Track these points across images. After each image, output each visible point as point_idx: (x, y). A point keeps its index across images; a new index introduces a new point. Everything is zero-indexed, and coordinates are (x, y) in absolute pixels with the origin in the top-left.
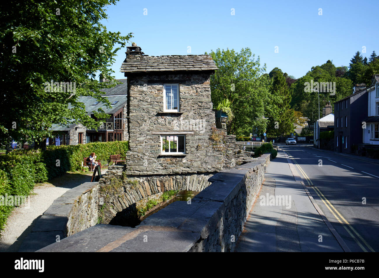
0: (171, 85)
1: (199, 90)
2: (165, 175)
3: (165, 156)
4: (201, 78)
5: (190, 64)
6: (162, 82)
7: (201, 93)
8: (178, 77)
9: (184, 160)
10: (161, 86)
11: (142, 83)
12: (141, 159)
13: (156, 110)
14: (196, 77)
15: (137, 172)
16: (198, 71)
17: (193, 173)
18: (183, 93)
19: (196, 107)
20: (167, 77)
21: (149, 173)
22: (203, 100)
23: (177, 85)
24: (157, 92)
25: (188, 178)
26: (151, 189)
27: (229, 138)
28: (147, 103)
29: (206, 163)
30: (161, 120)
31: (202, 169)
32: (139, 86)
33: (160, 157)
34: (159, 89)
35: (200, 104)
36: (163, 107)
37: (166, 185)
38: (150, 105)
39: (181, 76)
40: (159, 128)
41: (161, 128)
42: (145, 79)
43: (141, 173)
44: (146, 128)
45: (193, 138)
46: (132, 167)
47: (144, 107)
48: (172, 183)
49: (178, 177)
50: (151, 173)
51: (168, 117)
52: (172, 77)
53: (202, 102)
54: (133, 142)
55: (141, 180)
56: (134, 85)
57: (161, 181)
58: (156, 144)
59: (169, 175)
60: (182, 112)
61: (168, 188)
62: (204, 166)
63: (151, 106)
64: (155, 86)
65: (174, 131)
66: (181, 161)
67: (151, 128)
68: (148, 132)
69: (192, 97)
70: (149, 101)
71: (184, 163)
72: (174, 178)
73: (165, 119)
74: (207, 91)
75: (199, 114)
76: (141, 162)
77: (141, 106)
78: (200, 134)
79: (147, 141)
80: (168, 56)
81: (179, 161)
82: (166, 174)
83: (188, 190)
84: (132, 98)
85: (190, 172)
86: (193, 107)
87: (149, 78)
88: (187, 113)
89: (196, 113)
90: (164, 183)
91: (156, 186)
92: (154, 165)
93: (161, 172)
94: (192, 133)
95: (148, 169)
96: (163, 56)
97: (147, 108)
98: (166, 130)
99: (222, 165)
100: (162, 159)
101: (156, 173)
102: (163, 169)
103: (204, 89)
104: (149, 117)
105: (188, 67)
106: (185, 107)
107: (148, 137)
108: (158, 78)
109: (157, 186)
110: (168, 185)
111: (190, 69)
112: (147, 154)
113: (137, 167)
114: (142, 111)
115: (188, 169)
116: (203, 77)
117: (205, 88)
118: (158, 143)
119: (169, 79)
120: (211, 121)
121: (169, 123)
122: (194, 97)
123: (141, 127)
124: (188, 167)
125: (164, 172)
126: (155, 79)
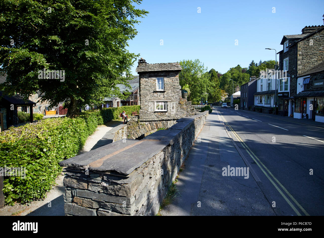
0: (160, 78)
1: (173, 80)
2: (158, 121)
3: (157, 112)
4: (174, 74)
5: (169, 67)
6: (156, 76)
7: (174, 81)
8: (163, 73)
9: (167, 114)
10: (155, 78)
11: (146, 77)
12: (146, 113)
13: (153, 90)
14: (172, 73)
15: (144, 119)
16: (173, 70)
17: (171, 120)
18: (166, 81)
19: (172, 88)
20: (158, 74)
21: (150, 120)
22: (175, 85)
23: (163, 77)
24: (153, 81)
25: (169, 122)
26: (151, 127)
27: (188, 103)
29: (177, 115)
30: (155, 94)
31: (175, 118)
32: (145, 79)
33: (155, 112)
35: (174, 87)
36: (156, 88)
37: (158, 126)
38: (150, 87)
39: (165, 73)
41: (155, 98)
42: (147, 75)
43: (146, 120)
44: (148, 99)
46: (142, 117)
47: (147, 88)
48: (161, 124)
49: (164, 121)
50: (151, 120)
51: (159, 93)
52: (160, 74)
53: (175, 86)
54: (142, 105)
55: (147, 123)
56: (142, 78)
57: (156, 124)
59: (160, 121)
60: (165, 90)
61: (159, 127)
64: (152, 78)
65: (162, 100)
66: (165, 114)
67: (151, 98)
68: (150, 101)
69: (170, 83)
70: (150, 85)
71: (167, 115)
72: (162, 122)
73: (157, 94)
74: (177, 80)
75: (174, 91)
76: (146, 115)
78: (174, 101)
80: (158, 64)
81: (164, 114)
83: (169, 128)
84: (141, 84)
85: (170, 119)
87: (150, 74)
88: (168, 91)
89: (172, 91)
92: (153, 116)
93: (156, 119)
94: (171, 100)
95: (150, 118)
96: (156, 64)
97: (149, 89)
98: (158, 99)
99: (185, 116)
100: (156, 113)
101: (153, 120)
102: (157, 118)
104: (150, 93)
105: (168, 68)
106: (167, 88)
108: (154, 74)
109: (154, 126)
111: (169, 70)
113: (144, 117)
114: (146, 90)
115: (169, 118)
116: (175, 73)
117: (176, 79)
120: (179, 95)
121: (159, 96)
122: (171, 83)
123: (146, 98)
124: (169, 117)
125: (157, 119)
126: (152, 75)
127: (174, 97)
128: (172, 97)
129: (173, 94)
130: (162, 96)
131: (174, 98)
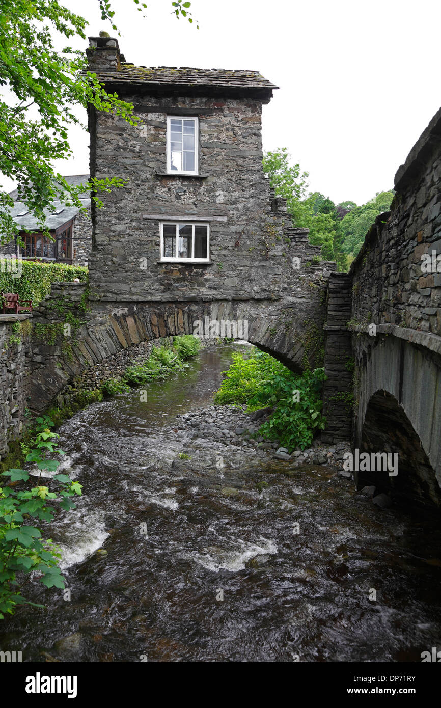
0: (183, 119)
1: (239, 132)
2: (168, 303)
3: (167, 265)
4: (243, 107)
6: (164, 111)
7: (243, 139)
8: (198, 101)
9: (207, 274)
10: (162, 119)
12: (120, 269)
13: (151, 170)
14: (234, 104)
15: (110, 295)
17: (225, 301)
18: (208, 137)
19: (233, 166)
21: (135, 298)
22: (247, 154)
23: (195, 118)
24: (153, 132)
25: (215, 308)
26: (138, 330)
27: (295, 232)
28: (133, 154)
29: (250, 281)
30: (161, 189)
31: (241, 293)
32: (116, 118)
33: (158, 265)
34: (157, 124)
35: (240, 161)
36: (165, 163)
37: (170, 324)
38: (139, 157)
39: (204, 100)
40: (156, 207)
41: (161, 207)
43: (119, 298)
44: (131, 206)
45: (225, 230)
46: (102, 284)
47: (126, 161)
48: (182, 319)
49: (194, 307)
50: (141, 299)
51: (175, 185)
52: (184, 103)
53: (244, 158)
54: (103, 233)
55: (120, 311)
56: (105, 114)
57: (159, 316)
58: (150, 239)
59: (177, 303)
60: (204, 174)
61: (173, 329)
62: (246, 287)
63: (141, 161)
64: (149, 117)
65: (187, 214)
66: (202, 275)
67: (140, 205)
68: (135, 215)
69: (224, 146)
70: (137, 149)
71: (207, 280)
72: (186, 309)
73: (169, 189)
74: (255, 135)
75: (239, 183)
76: (119, 275)
77: (119, 160)
78: (239, 223)
79: (132, 233)
82: (170, 300)
84: (101, 142)
85: (219, 297)
86: (227, 166)
87: (137, 101)
88: (214, 179)
89: (231, 180)
90: (165, 319)
91: (149, 326)
93: (158, 297)
94: (225, 219)
95: (133, 290)
97: (133, 165)
98: (171, 212)
99: (282, 285)
100: (162, 270)
101: (150, 298)
102: (165, 291)
103: (250, 131)
104: (136, 182)
106: (209, 167)
107: (134, 224)
108: (156, 103)
109: (151, 324)
110: (172, 324)
112: (132, 258)
113: (111, 285)
114: (121, 170)
115: (214, 292)
116: (248, 106)
117: (251, 128)
118: (155, 238)
119: (180, 107)
120: (262, 197)
121: (178, 198)
122: (230, 147)
123: (121, 205)
124: (215, 289)
125: (166, 296)
126: (150, 104)
127: (240, 206)
128: (233, 206)
129: (237, 194)
130: (188, 199)
131: (237, 209)
